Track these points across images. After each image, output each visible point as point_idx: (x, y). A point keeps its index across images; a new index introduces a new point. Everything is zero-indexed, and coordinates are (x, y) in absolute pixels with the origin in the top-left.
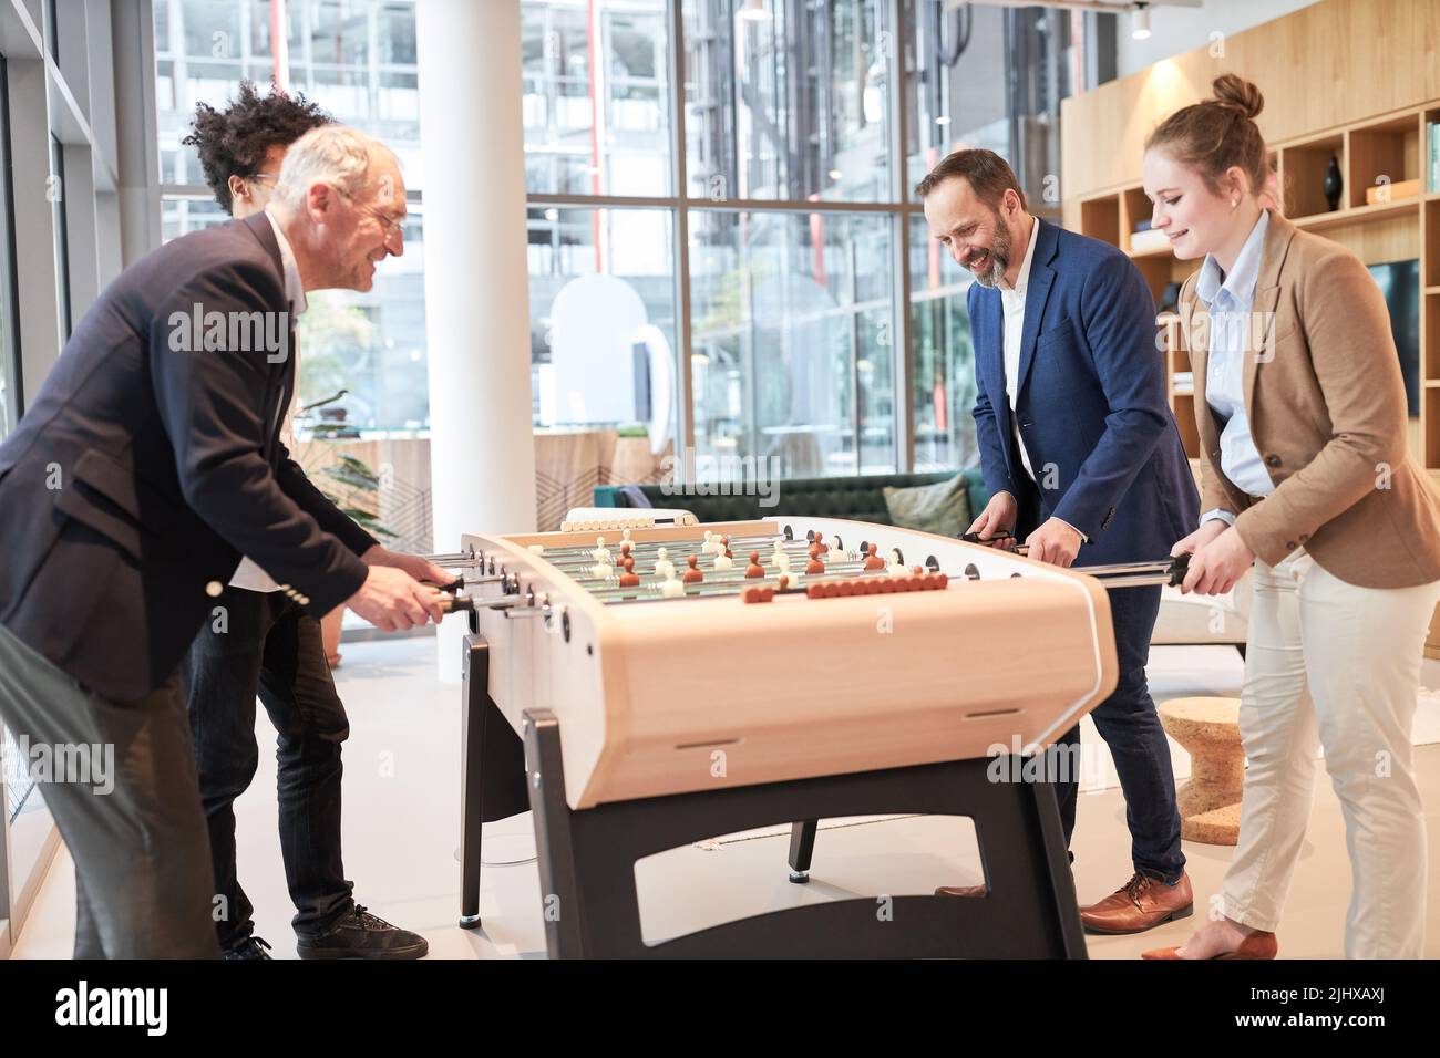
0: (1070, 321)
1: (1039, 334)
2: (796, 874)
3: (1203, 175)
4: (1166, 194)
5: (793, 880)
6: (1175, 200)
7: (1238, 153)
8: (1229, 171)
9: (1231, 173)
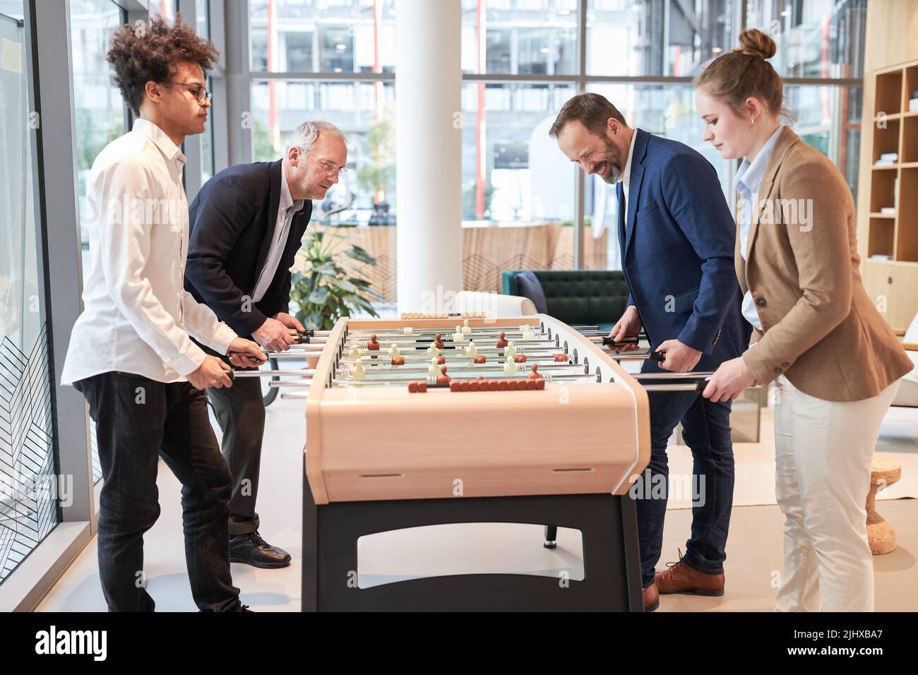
0: (655, 202)
1: (637, 211)
2: (548, 543)
3: (729, 104)
4: (709, 118)
5: (546, 546)
6: (715, 121)
7: (753, 87)
8: (748, 100)
9: (749, 102)
